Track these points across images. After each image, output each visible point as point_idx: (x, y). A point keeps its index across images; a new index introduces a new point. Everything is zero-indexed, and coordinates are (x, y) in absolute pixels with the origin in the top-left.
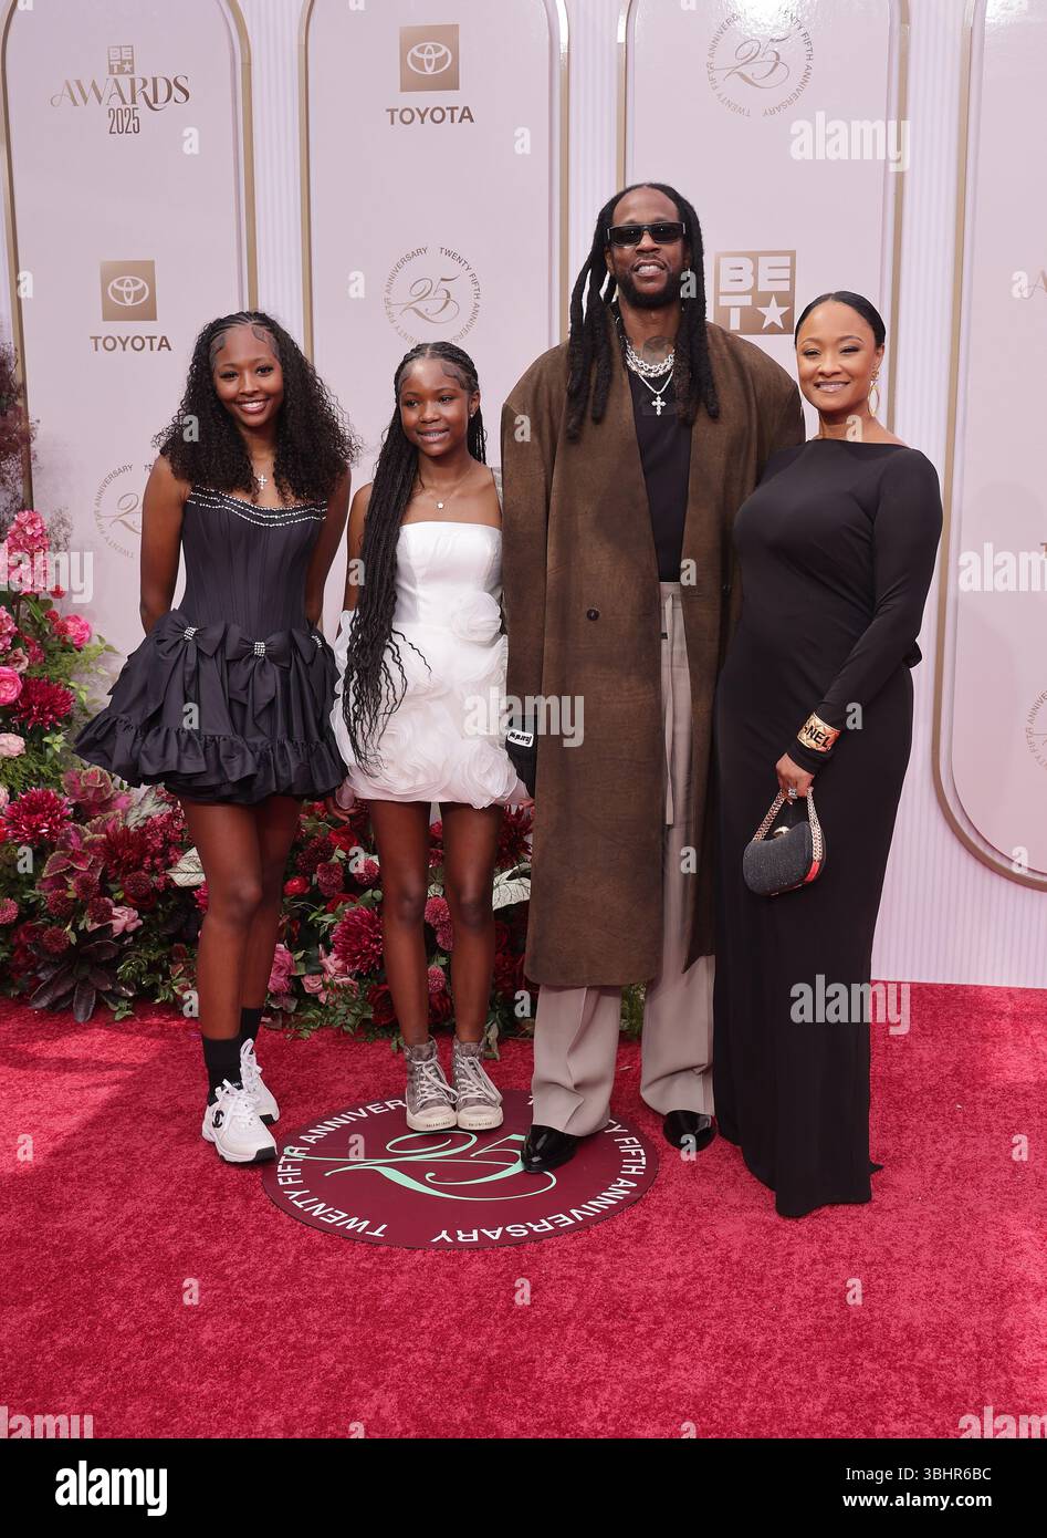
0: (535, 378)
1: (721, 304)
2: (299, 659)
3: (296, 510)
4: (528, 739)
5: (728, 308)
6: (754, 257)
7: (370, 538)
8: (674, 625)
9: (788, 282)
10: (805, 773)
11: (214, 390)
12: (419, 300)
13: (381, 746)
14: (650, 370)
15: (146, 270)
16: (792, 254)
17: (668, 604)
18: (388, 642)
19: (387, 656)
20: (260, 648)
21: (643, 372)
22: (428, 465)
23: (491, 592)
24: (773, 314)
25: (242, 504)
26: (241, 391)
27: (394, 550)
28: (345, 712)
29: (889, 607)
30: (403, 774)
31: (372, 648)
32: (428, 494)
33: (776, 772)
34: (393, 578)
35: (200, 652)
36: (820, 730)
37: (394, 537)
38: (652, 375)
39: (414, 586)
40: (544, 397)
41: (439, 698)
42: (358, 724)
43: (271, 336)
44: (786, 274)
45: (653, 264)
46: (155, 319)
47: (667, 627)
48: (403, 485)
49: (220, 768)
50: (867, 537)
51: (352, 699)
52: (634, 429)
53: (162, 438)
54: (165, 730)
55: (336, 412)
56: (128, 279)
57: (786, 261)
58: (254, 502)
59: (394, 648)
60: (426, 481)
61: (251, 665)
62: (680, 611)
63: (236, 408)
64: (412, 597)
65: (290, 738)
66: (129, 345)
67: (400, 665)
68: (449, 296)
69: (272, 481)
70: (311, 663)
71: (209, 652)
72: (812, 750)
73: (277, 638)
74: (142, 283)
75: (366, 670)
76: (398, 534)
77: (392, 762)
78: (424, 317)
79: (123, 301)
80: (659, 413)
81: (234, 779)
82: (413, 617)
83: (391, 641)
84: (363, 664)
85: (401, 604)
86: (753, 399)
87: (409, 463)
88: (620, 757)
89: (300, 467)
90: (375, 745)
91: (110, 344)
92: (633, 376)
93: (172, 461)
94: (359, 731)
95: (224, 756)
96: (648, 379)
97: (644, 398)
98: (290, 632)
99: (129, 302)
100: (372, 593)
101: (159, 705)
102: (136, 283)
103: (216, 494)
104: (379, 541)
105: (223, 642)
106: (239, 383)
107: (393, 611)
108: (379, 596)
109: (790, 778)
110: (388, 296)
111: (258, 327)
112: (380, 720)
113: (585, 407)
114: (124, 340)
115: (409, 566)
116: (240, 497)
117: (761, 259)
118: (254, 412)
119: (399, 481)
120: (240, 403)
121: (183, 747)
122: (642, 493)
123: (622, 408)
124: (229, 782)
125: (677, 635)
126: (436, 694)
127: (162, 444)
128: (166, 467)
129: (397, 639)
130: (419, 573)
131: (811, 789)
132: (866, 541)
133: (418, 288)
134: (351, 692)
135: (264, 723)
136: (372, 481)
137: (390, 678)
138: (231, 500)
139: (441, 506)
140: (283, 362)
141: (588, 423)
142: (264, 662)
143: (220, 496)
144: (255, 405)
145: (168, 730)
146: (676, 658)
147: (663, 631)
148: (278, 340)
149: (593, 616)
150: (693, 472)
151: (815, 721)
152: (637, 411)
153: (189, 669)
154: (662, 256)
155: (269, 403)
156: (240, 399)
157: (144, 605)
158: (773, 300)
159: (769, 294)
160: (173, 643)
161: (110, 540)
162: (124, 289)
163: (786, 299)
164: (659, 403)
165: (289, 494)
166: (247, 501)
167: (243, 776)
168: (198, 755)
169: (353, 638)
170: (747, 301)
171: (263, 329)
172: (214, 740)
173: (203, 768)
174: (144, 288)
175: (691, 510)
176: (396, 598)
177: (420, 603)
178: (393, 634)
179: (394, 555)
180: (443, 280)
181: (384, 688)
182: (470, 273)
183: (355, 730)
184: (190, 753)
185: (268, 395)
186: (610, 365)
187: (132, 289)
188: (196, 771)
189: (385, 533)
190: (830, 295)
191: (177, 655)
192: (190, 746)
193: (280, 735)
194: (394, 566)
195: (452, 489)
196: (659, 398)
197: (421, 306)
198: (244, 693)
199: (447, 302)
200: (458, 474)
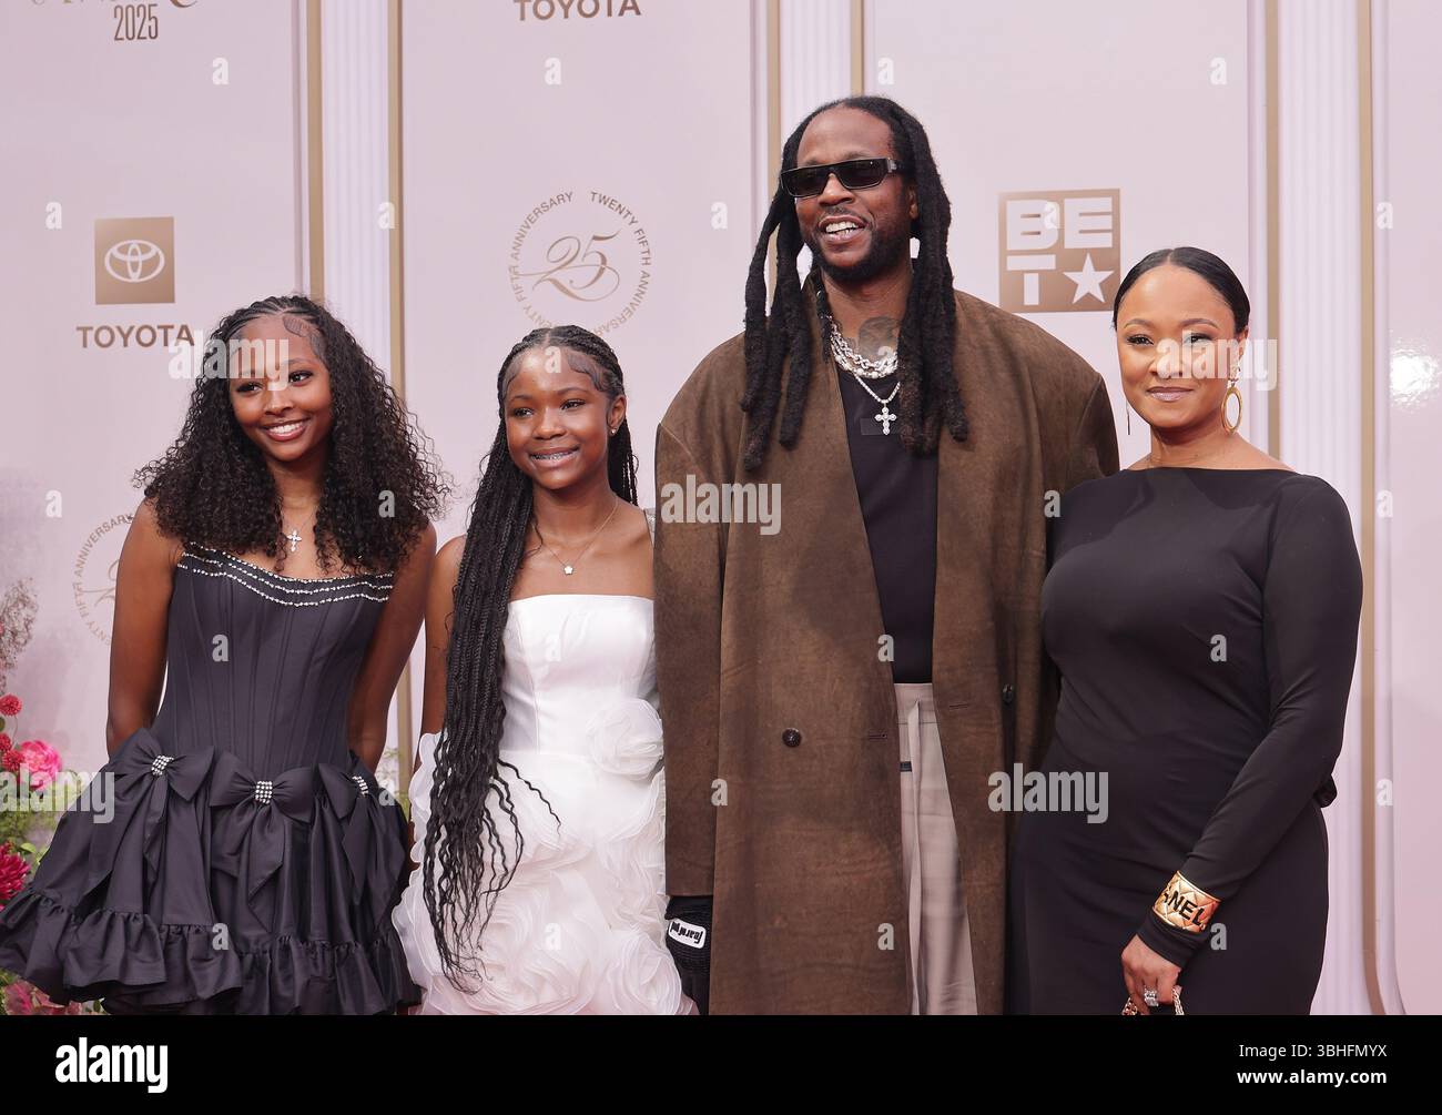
0: (700, 385)
1: (1010, 268)
2: (327, 811)
3: (338, 582)
4: (698, 937)
5: (1020, 275)
6: (1058, 197)
7: (462, 620)
8: (921, 750)
9: (1110, 235)
10: (1169, 965)
11: (231, 411)
12: (559, 268)
13: (483, 941)
14: (871, 369)
15: (160, 231)
16: (1114, 194)
17: (912, 718)
18: (492, 780)
19: (492, 800)
20: (264, 790)
21: (860, 371)
22: (548, 507)
23: (648, 698)
24: (1089, 281)
25: (257, 572)
26: (266, 409)
27: (500, 639)
28: (428, 889)
29: (1292, 714)
30: (518, 985)
31: (468, 791)
32: (549, 553)
33: (1119, 967)
34: (500, 681)
35: (171, 793)
36: (1189, 897)
37: (500, 619)
38: (874, 375)
39: (530, 693)
40: (713, 413)
41: (576, 865)
42: (447, 908)
43: (313, 327)
44: (1107, 222)
45: (845, 220)
46: (172, 300)
47: (909, 752)
48: (512, 537)
49: (187, 977)
50: (1257, 612)
51: (438, 870)
52: (848, 457)
53: (148, 473)
54: (106, 917)
55: (415, 437)
56: (134, 244)
57: (1105, 204)
58: (278, 571)
59: (502, 788)
60: (546, 534)
61: (247, 818)
62: (932, 729)
63: (262, 435)
64: (529, 711)
65: (303, 934)
66: (132, 338)
67: (513, 815)
68: (604, 260)
69: (311, 537)
70: (348, 817)
71: (186, 794)
72: (1177, 929)
73: (295, 778)
74: (155, 249)
75: (460, 824)
76: (506, 614)
77: (501, 968)
78: (568, 293)
79: (128, 277)
80: (886, 431)
81: (205, 994)
82: (530, 740)
83: (497, 777)
84: (455, 815)
85: (513, 722)
86: (1032, 406)
87: (520, 506)
88: (840, 961)
89: (355, 519)
90: (474, 942)
91: (105, 337)
92: (846, 378)
93: (159, 508)
94: (449, 920)
95: (193, 959)
96: (869, 381)
97: (860, 411)
98: (317, 769)
99: (135, 277)
100: (469, 704)
101: (104, 877)
102: (145, 250)
103: (218, 556)
104: (478, 625)
105: (207, 781)
106: (263, 399)
107: (500, 732)
108: (479, 710)
109: (1146, 974)
110: (514, 263)
111: (293, 316)
112: (482, 903)
113: (772, 425)
114: (125, 332)
115: (524, 665)
116: (256, 561)
117: (1067, 202)
118: (288, 438)
119: (506, 531)
120: (267, 428)
121: (133, 942)
122: (862, 551)
123: (827, 424)
124: (199, 999)
125: (927, 766)
126: (568, 861)
127: (150, 481)
128: (150, 515)
129: (505, 773)
130: (537, 674)
131: (1177, 991)
132: (1254, 617)
133: (557, 253)
134: (437, 860)
135: (262, 907)
136: (465, 532)
137: (497, 836)
138: (239, 565)
139: (569, 570)
140: (332, 366)
141: (776, 448)
142: (270, 811)
143: (225, 560)
144: (288, 428)
145: (113, 916)
146: (926, 802)
147: (903, 759)
148: (322, 332)
149: (791, 741)
150: (944, 519)
151: (1181, 885)
152: (852, 430)
153: (153, 820)
154: (858, 209)
155: (310, 425)
156: (267, 420)
157: (112, 722)
158: (1088, 260)
159: (1082, 253)
160: (136, 778)
161: (94, 627)
162: (129, 258)
163: (1106, 259)
164: (886, 417)
165: (335, 556)
166: (266, 566)
167: (222, 989)
168: (154, 955)
169: (439, 774)
170: (1049, 263)
171: (302, 319)
172: (181, 933)
173: (160, 976)
174: (156, 258)
175: (944, 575)
176: (504, 712)
177: (541, 720)
178: (499, 767)
179: (500, 647)
180: (595, 238)
181: (488, 851)
182: (635, 227)
183: (442, 917)
184: (142, 954)
185: (308, 413)
186: (808, 362)
187: (140, 258)
188: (147, 982)
189: (487, 612)
190: (1166, 253)
191: (140, 796)
192: (145, 939)
193: (285, 928)
194: (501, 662)
195: (586, 545)
196: (885, 410)
197: (561, 276)
198: (234, 859)
199: (601, 271)
200: (594, 522)
